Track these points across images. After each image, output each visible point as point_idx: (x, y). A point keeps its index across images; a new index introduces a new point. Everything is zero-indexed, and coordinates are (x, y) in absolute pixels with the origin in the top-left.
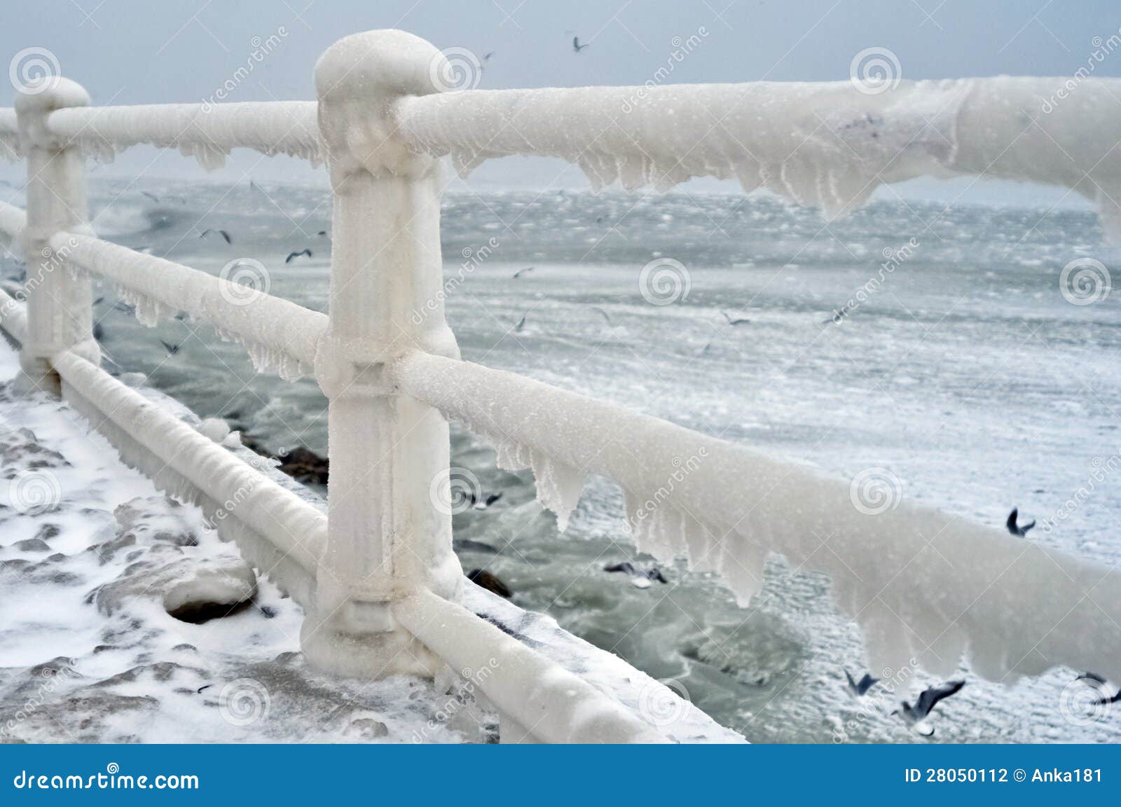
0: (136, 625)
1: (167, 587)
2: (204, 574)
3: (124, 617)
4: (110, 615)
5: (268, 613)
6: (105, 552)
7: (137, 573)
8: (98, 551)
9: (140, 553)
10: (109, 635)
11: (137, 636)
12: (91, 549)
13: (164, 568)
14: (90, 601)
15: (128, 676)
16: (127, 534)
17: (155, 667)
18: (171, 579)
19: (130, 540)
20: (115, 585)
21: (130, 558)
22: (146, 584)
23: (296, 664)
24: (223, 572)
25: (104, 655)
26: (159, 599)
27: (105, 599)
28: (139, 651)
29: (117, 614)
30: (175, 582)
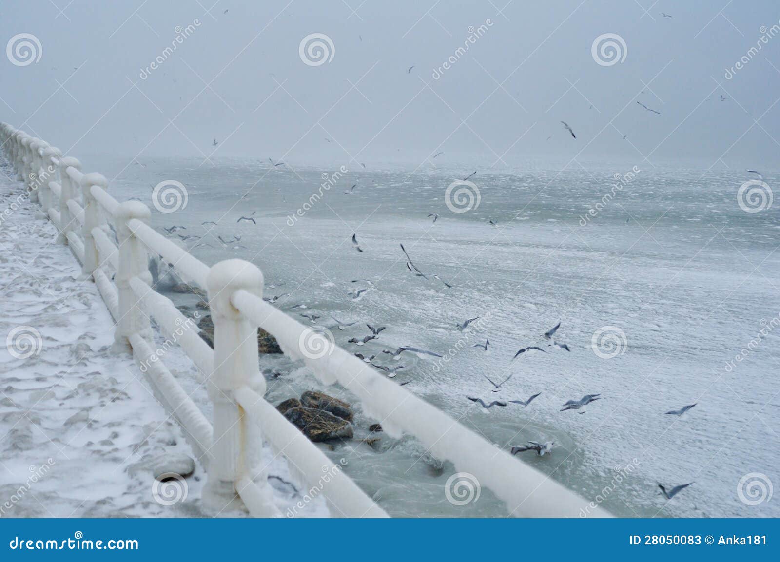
0: (141, 483)
1: (155, 468)
2: (171, 462)
3: (137, 479)
4: (132, 478)
5: (197, 479)
6: (135, 448)
7: (145, 460)
8: (133, 447)
9: (148, 450)
10: (130, 488)
11: (140, 488)
12: (130, 446)
13: (157, 458)
14: (125, 471)
15: (132, 507)
16: (145, 440)
17: (143, 503)
18: (157, 464)
19: (146, 443)
20: (135, 465)
21: (145, 451)
22: (146, 466)
23: (199, 504)
24: (179, 462)
25: (126, 496)
26: (151, 473)
27: (131, 471)
28: (139, 495)
29: (135, 478)
30: (158, 466)
